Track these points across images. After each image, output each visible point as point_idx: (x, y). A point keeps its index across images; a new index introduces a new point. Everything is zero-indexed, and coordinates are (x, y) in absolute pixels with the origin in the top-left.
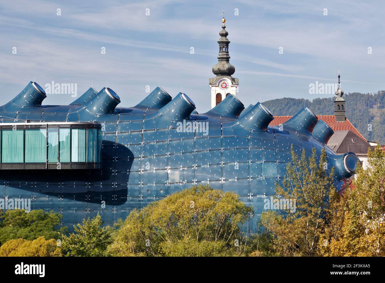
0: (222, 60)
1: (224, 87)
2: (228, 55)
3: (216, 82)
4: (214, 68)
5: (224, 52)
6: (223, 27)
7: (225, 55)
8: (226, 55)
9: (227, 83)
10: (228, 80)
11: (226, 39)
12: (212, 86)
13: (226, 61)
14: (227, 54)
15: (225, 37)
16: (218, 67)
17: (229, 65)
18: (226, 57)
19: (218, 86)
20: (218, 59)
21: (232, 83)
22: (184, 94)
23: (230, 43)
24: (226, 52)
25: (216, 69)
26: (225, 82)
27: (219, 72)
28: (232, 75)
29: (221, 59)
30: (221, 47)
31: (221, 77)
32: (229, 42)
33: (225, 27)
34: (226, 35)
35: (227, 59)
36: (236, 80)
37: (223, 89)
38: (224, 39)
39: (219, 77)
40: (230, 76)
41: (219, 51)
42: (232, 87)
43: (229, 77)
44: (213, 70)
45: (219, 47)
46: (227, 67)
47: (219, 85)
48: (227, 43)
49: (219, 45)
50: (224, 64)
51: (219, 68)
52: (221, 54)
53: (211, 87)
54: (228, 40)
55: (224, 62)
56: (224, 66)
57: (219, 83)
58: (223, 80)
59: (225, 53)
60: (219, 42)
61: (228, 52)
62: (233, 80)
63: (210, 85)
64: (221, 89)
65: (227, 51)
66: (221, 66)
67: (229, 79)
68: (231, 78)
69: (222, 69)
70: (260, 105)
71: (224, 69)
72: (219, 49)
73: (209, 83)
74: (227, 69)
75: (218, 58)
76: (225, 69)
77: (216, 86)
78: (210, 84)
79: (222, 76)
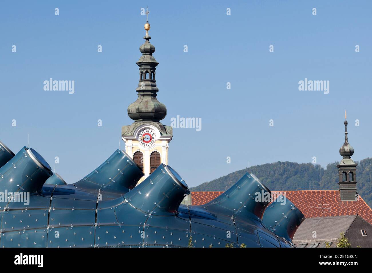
0: (144, 95)
1: (148, 140)
2: (155, 86)
3: (133, 132)
4: (130, 108)
5: (147, 81)
6: (147, 37)
7: (148, 85)
8: (152, 86)
9: (153, 134)
10: (154, 130)
11: (151, 59)
12: (127, 139)
13: (152, 95)
14: (153, 84)
15: (150, 55)
16: (137, 107)
17: (155, 103)
18: (151, 89)
19: (137, 139)
20: (137, 93)
21: (161, 134)
22: (32, 150)
23: (158, 65)
24: (151, 81)
25: (133, 109)
26: (149, 133)
27: (138, 115)
28: (160, 121)
29: (142, 92)
30: (142, 72)
31: (142, 123)
32: (156, 64)
33: (150, 38)
34: (151, 51)
35: (153, 93)
36: (167, 130)
37: (146, 144)
38: (147, 59)
39: (138, 124)
40: (158, 122)
41: (139, 79)
42: (161, 140)
43: (156, 124)
44: (129, 111)
45: (139, 72)
46: (153, 107)
47: (138, 137)
48: (153, 65)
49: (139, 69)
50: (147, 102)
51: (138, 109)
52: (143, 84)
53: (125, 140)
54: (154, 60)
55: (148, 98)
56: (147, 104)
57: (139, 133)
58: (146, 129)
59: (150, 83)
60: (140, 64)
61: (154, 81)
62: (163, 128)
63: (123, 138)
64: (143, 144)
65: (152, 79)
66: (142, 104)
67: (156, 126)
68: (160, 126)
69: (143, 109)
70: (164, 169)
71: (146, 109)
72: (139, 76)
73: (122, 134)
74: (153, 109)
75: (137, 91)
76: (150, 110)
77: (133, 140)
78: (124, 136)
79: (145, 123)
